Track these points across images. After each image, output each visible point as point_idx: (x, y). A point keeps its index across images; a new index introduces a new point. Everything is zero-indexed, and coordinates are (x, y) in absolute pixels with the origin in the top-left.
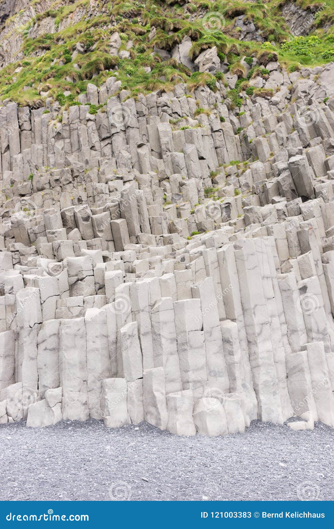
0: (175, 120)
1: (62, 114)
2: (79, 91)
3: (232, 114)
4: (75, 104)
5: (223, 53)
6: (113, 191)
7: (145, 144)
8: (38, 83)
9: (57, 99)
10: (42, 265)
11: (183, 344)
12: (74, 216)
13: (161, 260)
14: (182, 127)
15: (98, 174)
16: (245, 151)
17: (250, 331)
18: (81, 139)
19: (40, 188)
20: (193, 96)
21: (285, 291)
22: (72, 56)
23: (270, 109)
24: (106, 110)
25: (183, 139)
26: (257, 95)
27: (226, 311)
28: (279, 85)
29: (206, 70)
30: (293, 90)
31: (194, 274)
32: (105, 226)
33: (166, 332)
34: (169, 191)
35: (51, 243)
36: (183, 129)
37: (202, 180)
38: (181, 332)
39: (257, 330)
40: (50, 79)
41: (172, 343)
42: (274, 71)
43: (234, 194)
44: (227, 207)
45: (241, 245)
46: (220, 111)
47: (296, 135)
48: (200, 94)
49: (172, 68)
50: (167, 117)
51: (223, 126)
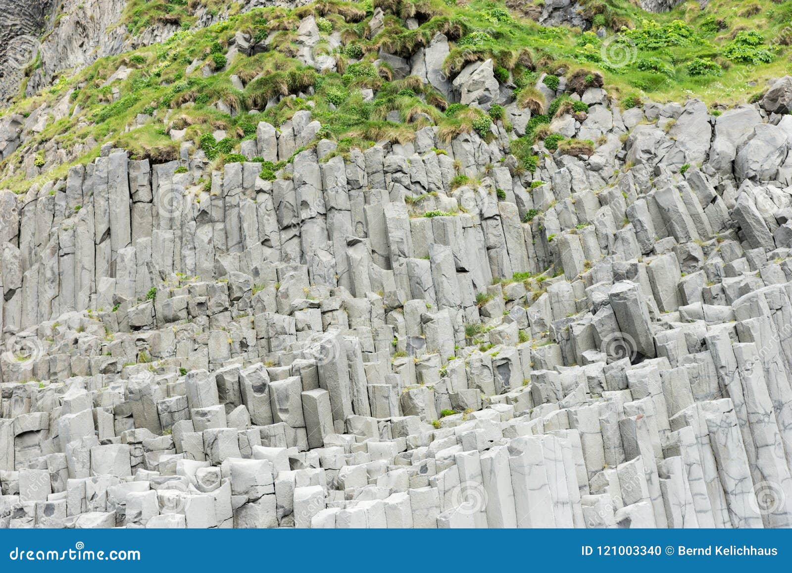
0: (415, 197)
1: (210, 175)
2: (242, 134)
3: (519, 183)
4: (234, 159)
5: (505, 68)
6: (303, 330)
7: (360, 241)
8: (165, 109)
9: (201, 147)
10: (186, 471)
12: (239, 382)
13: (388, 467)
14: (428, 212)
15: (277, 296)
16: (541, 254)
18: (245, 225)
19: (171, 317)
20: (449, 150)
22: (226, 56)
23: (588, 177)
24: (291, 176)
25: (429, 234)
26: (564, 152)
28: (605, 132)
29: (474, 101)
30: (628, 143)
31: (442, 496)
32: (294, 402)
34: (402, 330)
35: (201, 433)
36: (430, 216)
37: (462, 311)
40: (187, 104)
42: (596, 106)
43: (517, 340)
44: (504, 366)
45: (520, 448)
46: (498, 180)
47: (629, 233)
48: (462, 147)
49: (411, 96)
50: (401, 191)
51: (503, 209)
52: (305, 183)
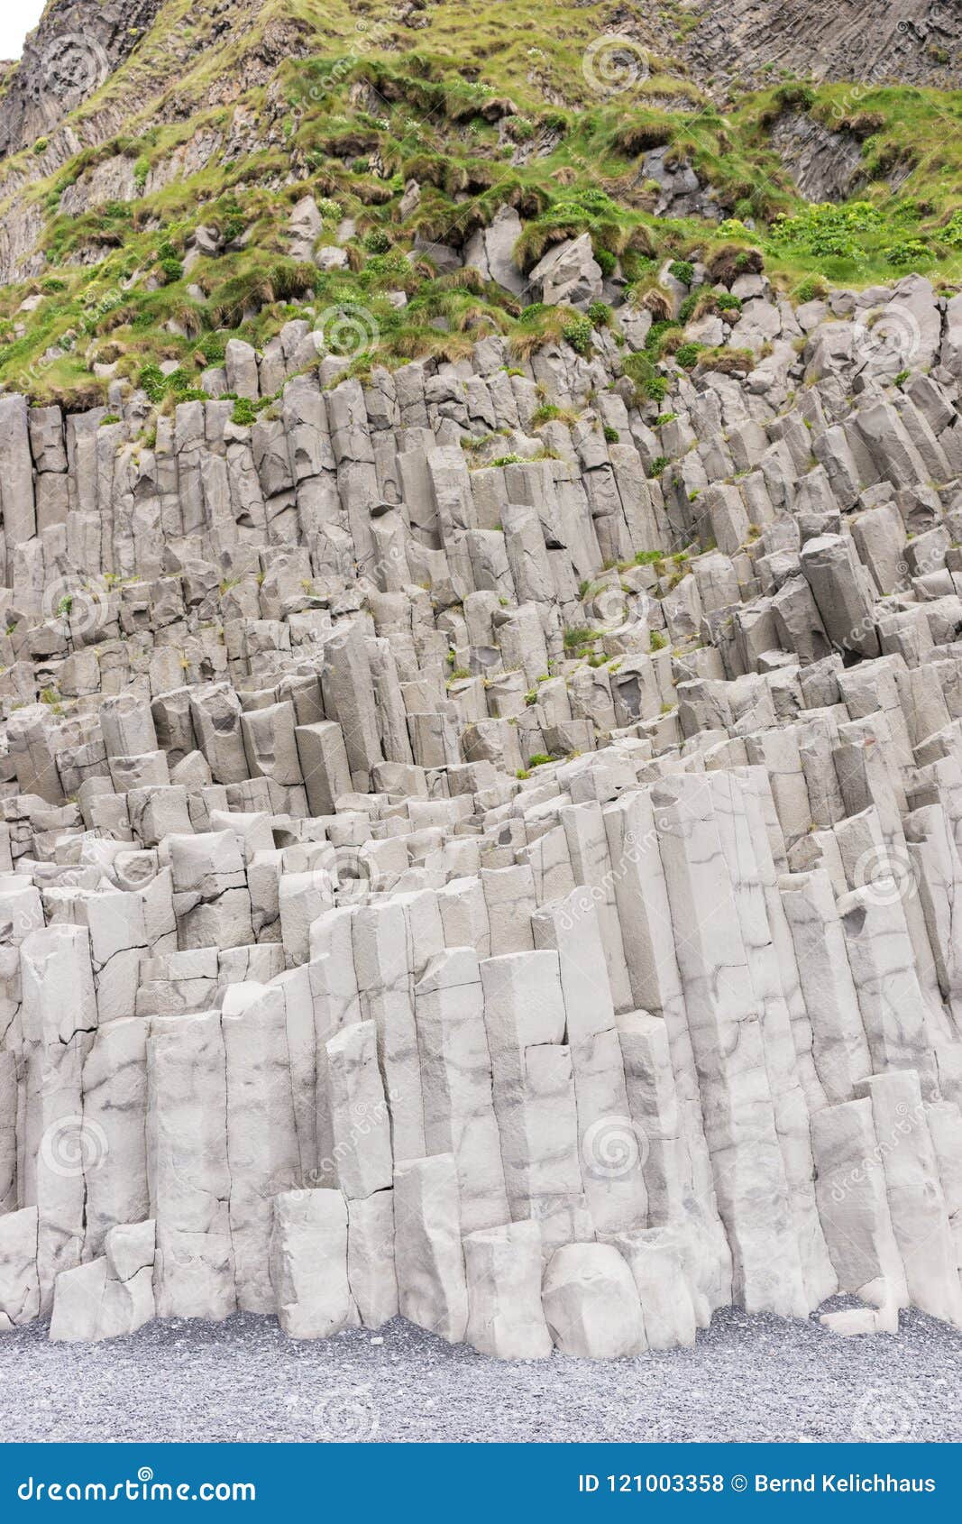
0: (476, 439)
1: (155, 425)
2: (204, 362)
3: (639, 419)
4: (191, 397)
5: (609, 250)
6: (300, 643)
7: (392, 508)
8: (88, 338)
9: (141, 384)
10: (96, 858)
11: (510, 1085)
12: (191, 715)
13: (443, 839)
14: (497, 459)
15: (260, 593)
16: (678, 524)
17: (703, 1043)
18: (210, 495)
20: (528, 370)
21: (802, 922)
22: (183, 263)
23: (747, 404)
24: (279, 414)
25: (501, 492)
26: (708, 367)
27: (632, 986)
28: (769, 339)
29: (563, 298)
30: (807, 352)
31: (538, 879)
32: (282, 743)
33: (460, 1050)
34: (462, 640)
35: (123, 795)
36: (501, 463)
37: (557, 607)
38: (504, 1049)
39: (724, 1038)
40: (121, 328)
41: (476, 1082)
42: (754, 301)
43: (648, 647)
44: (630, 685)
45: (672, 792)
46: (606, 412)
47: (820, 478)
48: (547, 366)
49: (465, 295)
50: (454, 430)
51: (615, 455)
52: (300, 422)
